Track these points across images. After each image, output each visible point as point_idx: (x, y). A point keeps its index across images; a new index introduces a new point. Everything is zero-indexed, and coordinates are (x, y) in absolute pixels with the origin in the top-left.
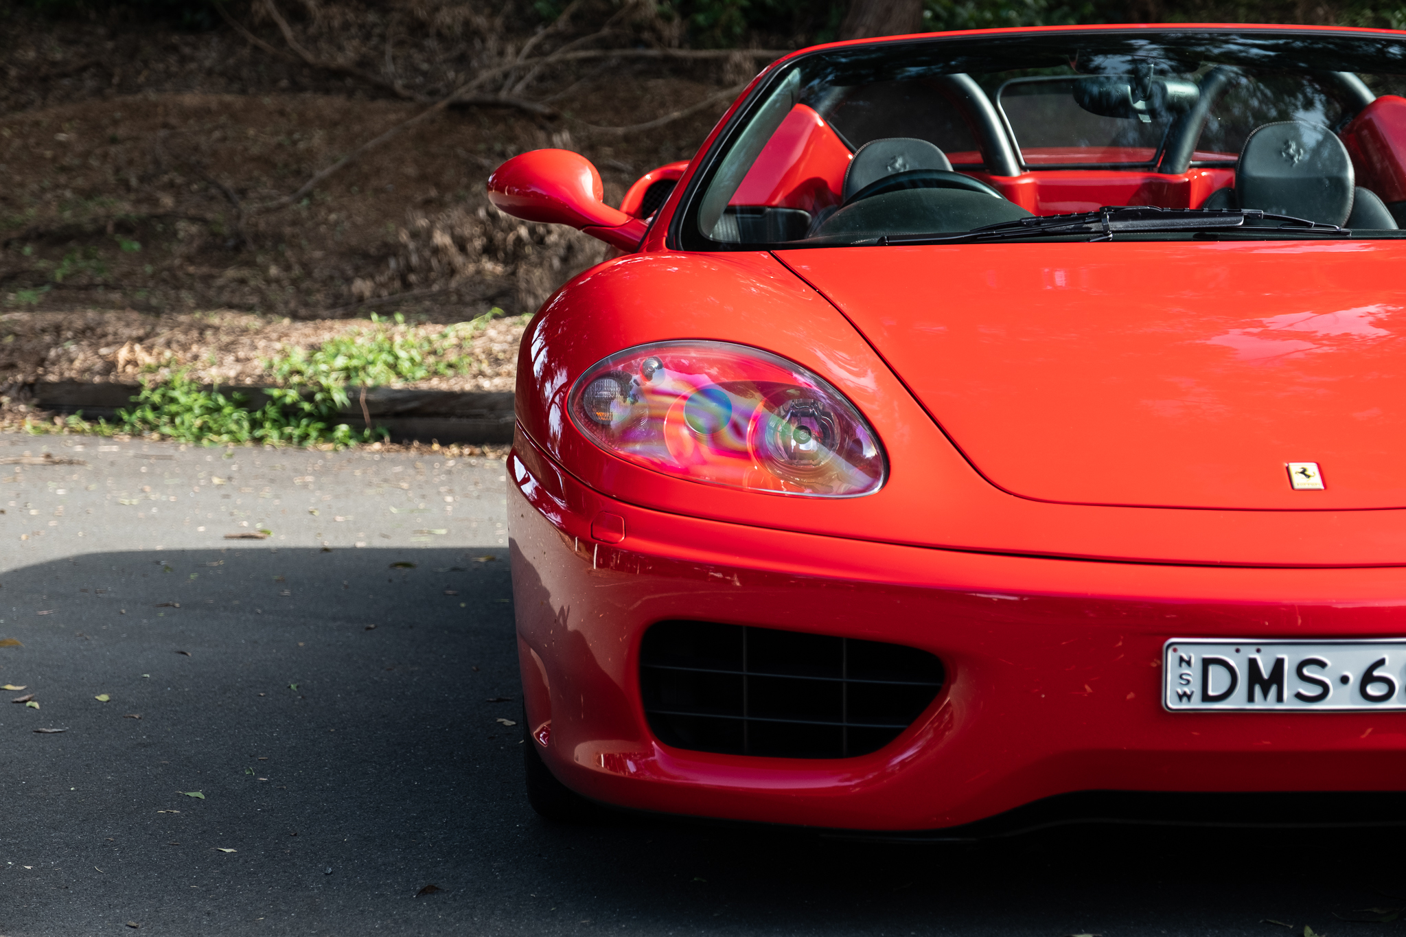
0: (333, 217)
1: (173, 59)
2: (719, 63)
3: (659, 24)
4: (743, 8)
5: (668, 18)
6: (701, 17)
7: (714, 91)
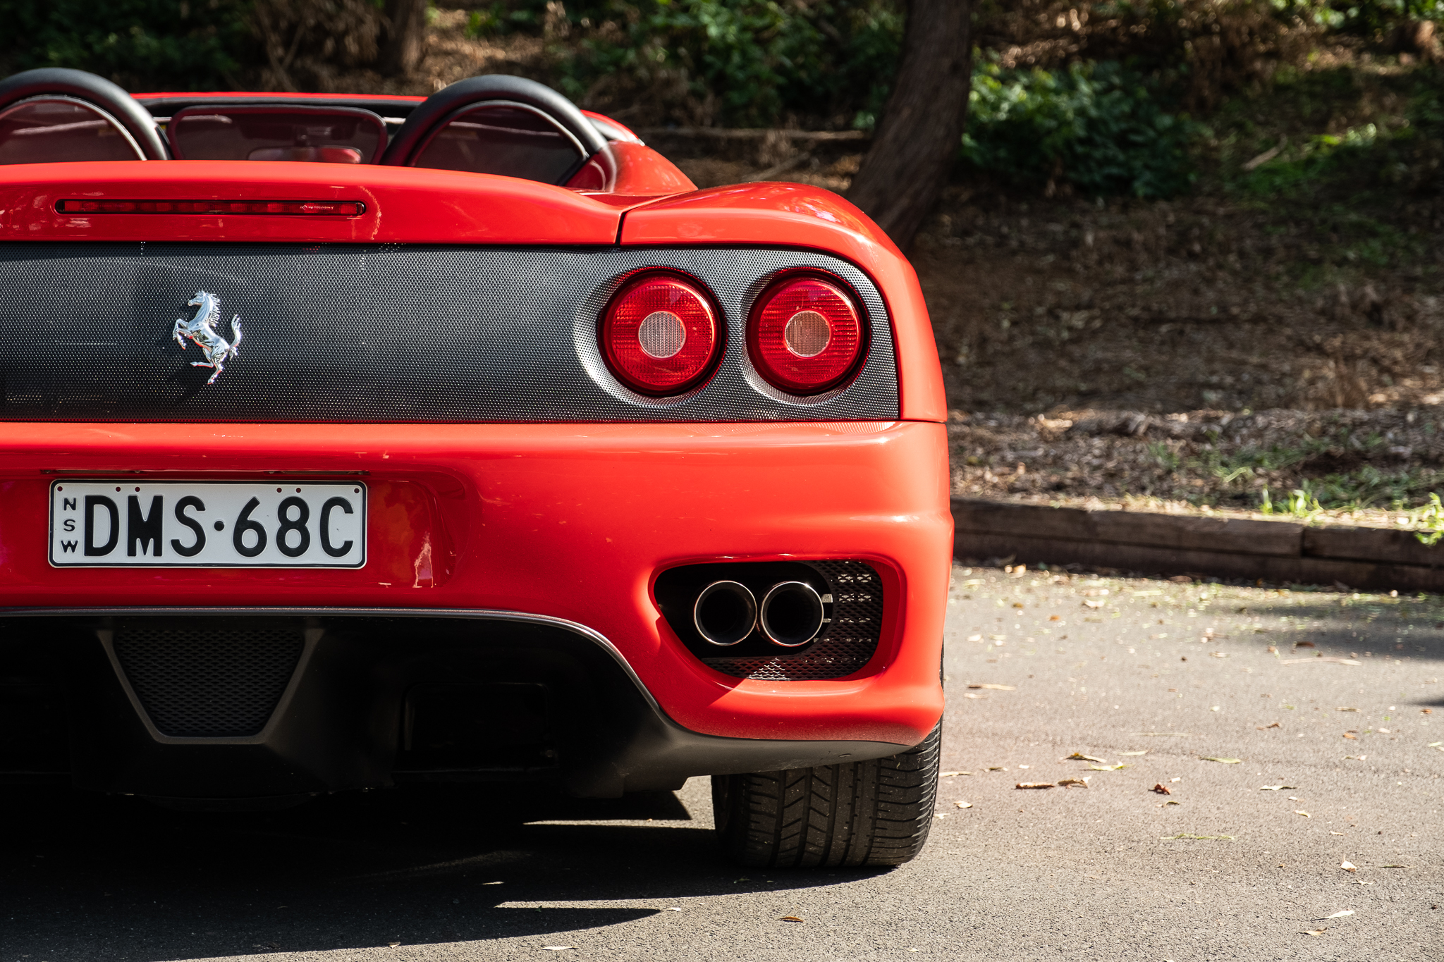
3: (692, 102)
4: (780, 88)
5: (699, 96)
6: (736, 97)
7: (748, 173)
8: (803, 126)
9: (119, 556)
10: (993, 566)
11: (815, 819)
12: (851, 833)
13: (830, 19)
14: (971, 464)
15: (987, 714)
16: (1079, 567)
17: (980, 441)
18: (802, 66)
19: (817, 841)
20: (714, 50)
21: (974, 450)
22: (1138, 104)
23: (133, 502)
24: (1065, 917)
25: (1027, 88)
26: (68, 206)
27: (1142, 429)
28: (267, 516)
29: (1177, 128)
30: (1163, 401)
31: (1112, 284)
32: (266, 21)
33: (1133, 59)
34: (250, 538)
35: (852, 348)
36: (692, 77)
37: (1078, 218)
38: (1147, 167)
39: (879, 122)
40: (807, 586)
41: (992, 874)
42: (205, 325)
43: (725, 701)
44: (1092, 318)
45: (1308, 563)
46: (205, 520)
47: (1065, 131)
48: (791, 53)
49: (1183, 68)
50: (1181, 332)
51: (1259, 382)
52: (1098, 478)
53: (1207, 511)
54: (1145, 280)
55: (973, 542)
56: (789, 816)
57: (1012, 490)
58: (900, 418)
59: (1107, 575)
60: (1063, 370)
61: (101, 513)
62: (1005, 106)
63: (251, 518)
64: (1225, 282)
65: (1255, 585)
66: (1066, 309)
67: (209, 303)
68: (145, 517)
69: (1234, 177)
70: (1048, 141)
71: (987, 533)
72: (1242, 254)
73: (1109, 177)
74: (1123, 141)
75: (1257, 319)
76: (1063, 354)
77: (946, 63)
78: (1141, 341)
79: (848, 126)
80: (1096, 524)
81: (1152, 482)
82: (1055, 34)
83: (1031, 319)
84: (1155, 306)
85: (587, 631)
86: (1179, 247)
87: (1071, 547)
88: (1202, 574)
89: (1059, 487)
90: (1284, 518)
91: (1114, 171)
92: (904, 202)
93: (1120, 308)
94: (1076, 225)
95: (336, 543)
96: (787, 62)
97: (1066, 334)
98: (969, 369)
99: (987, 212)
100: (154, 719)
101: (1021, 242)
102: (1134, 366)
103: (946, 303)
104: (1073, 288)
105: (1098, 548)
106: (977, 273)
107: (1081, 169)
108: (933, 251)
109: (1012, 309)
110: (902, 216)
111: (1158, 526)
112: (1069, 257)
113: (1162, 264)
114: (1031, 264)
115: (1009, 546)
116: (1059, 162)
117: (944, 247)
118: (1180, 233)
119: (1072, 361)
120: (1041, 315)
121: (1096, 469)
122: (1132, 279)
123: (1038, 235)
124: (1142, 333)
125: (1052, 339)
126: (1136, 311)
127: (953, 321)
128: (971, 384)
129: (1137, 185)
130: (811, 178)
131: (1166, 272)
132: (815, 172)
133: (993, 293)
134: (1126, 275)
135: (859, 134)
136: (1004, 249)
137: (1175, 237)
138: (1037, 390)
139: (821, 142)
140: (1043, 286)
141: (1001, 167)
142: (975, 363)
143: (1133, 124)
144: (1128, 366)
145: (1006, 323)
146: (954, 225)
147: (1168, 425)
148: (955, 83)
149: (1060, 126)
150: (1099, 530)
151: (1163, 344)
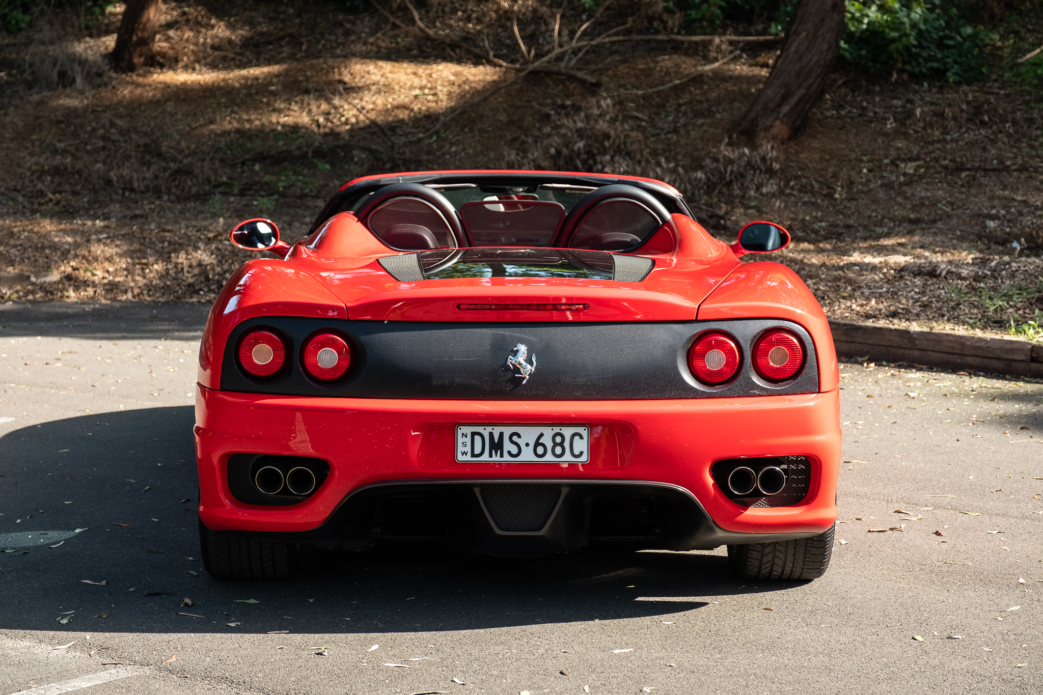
0: (453, 149)
1: (339, 31)
2: (706, 45)
3: (665, 17)
4: (722, 8)
5: (671, 13)
6: (693, 14)
7: (702, 65)
8: (737, 32)
9: (485, 458)
10: (856, 362)
11: (777, 561)
12: (793, 567)
14: (844, 298)
15: (854, 481)
16: (905, 364)
19: (777, 570)
21: (846, 288)
22: (951, 19)
23: (491, 435)
24: (890, 608)
25: (880, 8)
26: (462, 307)
27: (944, 273)
28: (547, 440)
29: (975, 35)
31: (932, 143)
34: (540, 450)
35: (799, 361)
37: (911, 96)
38: (956, 62)
40: (778, 469)
41: (857, 584)
42: (521, 358)
43: (741, 518)
44: (919, 167)
45: (1034, 366)
46: (521, 442)
47: (904, 39)
50: (974, 178)
51: (1021, 214)
52: (917, 308)
53: (979, 333)
54: (952, 140)
55: (845, 347)
56: (765, 560)
57: (868, 316)
58: (819, 392)
59: (921, 370)
60: (900, 204)
61: (478, 439)
62: (866, 21)
63: (541, 441)
64: (1003, 143)
65: (1004, 378)
66: (903, 160)
67: (522, 348)
68: (496, 441)
69: (1011, 68)
70: (893, 47)
71: (853, 342)
72: (1014, 123)
73: (931, 68)
74: (941, 45)
75: (1023, 169)
76: (900, 193)
78: (949, 184)
79: (765, 32)
80: (915, 339)
81: (948, 312)
83: (880, 168)
84: (958, 160)
85: (681, 489)
86: (976, 116)
87: (901, 352)
88: (974, 370)
89: (894, 315)
90: (1021, 338)
91: (935, 65)
92: (802, 91)
93: (936, 160)
94: (910, 101)
95: (576, 452)
97: (902, 179)
98: (841, 203)
99: (853, 92)
100: (496, 524)
101: (875, 113)
102: (944, 202)
103: (827, 157)
104: (907, 146)
105: (916, 353)
106: (847, 136)
107: (914, 64)
108: (819, 121)
109: (869, 161)
110: (800, 100)
111: (951, 341)
112: (905, 124)
113: (964, 130)
114: (881, 129)
115: (865, 350)
116: (900, 59)
117: (826, 118)
118: (975, 108)
119: (906, 198)
120: (887, 164)
121: (917, 301)
122: (944, 140)
123: (886, 107)
124: (949, 177)
125: (893, 182)
126: (946, 162)
127: (831, 170)
128: (842, 213)
129: (949, 74)
130: (741, 69)
131: (966, 135)
132: (744, 64)
133: (857, 150)
134: (941, 137)
135: (772, 37)
136: (865, 118)
137: (972, 111)
138: (883, 218)
139: (748, 43)
140: (889, 144)
141: (863, 62)
142: (846, 199)
143: (947, 32)
144: (940, 202)
145: (865, 171)
146: (832, 101)
147: (960, 271)
148: (835, 15)
149: (901, 36)
150: (917, 342)
151: (962, 186)
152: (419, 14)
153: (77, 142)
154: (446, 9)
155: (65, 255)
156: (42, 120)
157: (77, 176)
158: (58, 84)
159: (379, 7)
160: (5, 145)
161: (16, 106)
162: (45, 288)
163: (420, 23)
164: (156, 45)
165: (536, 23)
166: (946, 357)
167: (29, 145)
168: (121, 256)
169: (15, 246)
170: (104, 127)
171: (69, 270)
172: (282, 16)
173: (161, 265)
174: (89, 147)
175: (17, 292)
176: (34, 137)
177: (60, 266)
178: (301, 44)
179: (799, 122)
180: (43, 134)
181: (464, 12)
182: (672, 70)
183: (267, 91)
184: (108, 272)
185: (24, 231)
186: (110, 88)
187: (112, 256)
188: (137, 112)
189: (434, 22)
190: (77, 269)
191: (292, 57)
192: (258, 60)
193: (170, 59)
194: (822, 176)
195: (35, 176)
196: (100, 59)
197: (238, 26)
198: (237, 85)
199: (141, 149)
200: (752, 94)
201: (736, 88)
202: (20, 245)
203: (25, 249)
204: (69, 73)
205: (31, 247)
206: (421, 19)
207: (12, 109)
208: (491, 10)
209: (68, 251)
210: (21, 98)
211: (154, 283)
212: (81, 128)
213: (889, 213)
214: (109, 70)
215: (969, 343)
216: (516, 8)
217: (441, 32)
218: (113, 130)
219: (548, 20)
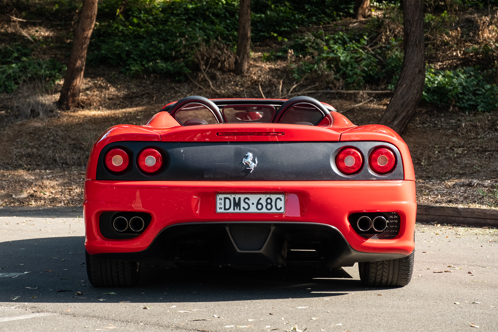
1: (173, 91)
2: (355, 95)
3: (335, 82)
4: (363, 77)
5: (338, 80)
6: (349, 80)
7: (353, 104)
8: (371, 89)
9: (231, 210)
10: (431, 224)
11: (384, 274)
12: (393, 277)
13: (380, 54)
14: (424, 195)
16: (456, 224)
17: (427, 188)
18: (371, 70)
19: (385, 279)
20: (342, 64)
21: (426, 191)
22: (479, 81)
23: (234, 199)
25: (443, 76)
26: (219, 134)
27: (476, 184)
28: (263, 202)
29: (492, 89)
30: (485, 177)
31: (471, 139)
32: (200, 57)
33: (478, 66)
34: (260, 207)
35: (393, 163)
36: (335, 74)
37: (460, 118)
38: (482, 102)
39: (396, 88)
40: (383, 217)
41: (426, 288)
42: (250, 160)
43: (364, 244)
44: (464, 150)
46: (250, 202)
47: (455, 90)
48: (367, 66)
49: (494, 69)
50: (492, 155)
52: (462, 198)
53: (493, 208)
54: (481, 138)
55: (425, 217)
56: (378, 273)
57: (437, 202)
58: (404, 180)
59: (464, 227)
60: (455, 167)
61: (227, 201)
62: (436, 82)
63: (260, 202)
66: (456, 147)
67: (250, 155)
68: (237, 202)
70: (450, 93)
71: (429, 215)
73: (470, 105)
74: (474, 93)
76: (455, 162)
77: (417, 70)
78: (479, 158)
79: (386, 89)
80: (461, 212)
81: (478, 200)
82: (453, 57)
83: (444, 151)
84: (484, 147)
85: (333, 227)
86: (493, 127)
87: (454, 218)
88: (491, 226)
89: (450, 201)
91: (472, 103)
92: (404, 114)
93: (473, 147)
94: (459, 120)
95: (278, 208)
96: (366, 69)
97: (456, 155)
98: (425, 167)
99: (431, 117)
100: (238, 247)
101: (442, 126)
102: (477, 165)
103: (417, 145)
104: (458, 141)
105: (461, 219)
106: (427, 136)
107: (461, 102)
108: (413, 129)
109: (439, 148)
110: (403, 118)
111: (479, 212)
112: (457, 131)
113: (487, 133)
114: (445, 133)
115: (435, 218)
116: (454, 100)
117: (417, 128)
118: (492, 123)
119: (457, 164)
120: (448, 149)
121: (461, 196)
122: (477, 138)
123: (447, 124)
124: (480, 155)
125: (451, 157)
126: (478, 148)
127: (419, 151)
128: (425, 171)
129: (478, 107)
130: (374, 106)
131: (488, 135)
132: (375, 104)
133: (432, 142)
134: (475, 136)
135: (389, 91)
136: (436, 128)
137: (491, 124)
138: (446, 173)
139: (377, 94)
140: (448, 140)
141: (435, 102)
142: (427, 165)
143: (478, 88)
144: (475, 165)
145: (437, 152)
146: (420, 121)
147: (484, 183)
148: (420, 76)
149: (454, 88)
150: (462, 213)
151: (486, 158)
152: (212, 83)
153: (39, 142)
154: (226, 81)
155: (30, 184)
156: (22, 132)
157: (39, 158)
158: (30, 116)
159: (192, 80)
160: (3, 144)
161: (9, 127)
162: (20, 201)
163: (212, 87)
164: (80, 97)
165: (271, 87)
166: (476, 220)
167: (15, 144)
168: (58, 185)
169: (5, 181)
170: (53, 135)
171: (32, 192)
172: (143, 85)
173: (79, 190)
174: (45, 145)
175: (6, 202)
176: (18, 140)
177: (27, 190)
178: (153, 97)
179: (403, 129)
180: (23, 139)
181: (234, 82)
182: (338, 107)
183: (136, 119)
184: (52, 193)
185: (10, 174)
186: (57, 117)
187: (54, 186)
188: (70, 129)
189: (220, 87)
190: (36, 192)
191: (149, 103)
192: (131, 105)
193: (87, 104)
194: (414, 154)
195: (18, 158)
196: (52, 104)
197: (122, 89)
198: (121, 116)
199: (72, 146)
200: (379, 117)
201: (371, 115)
202: (8, 180)
203: (10, 182)
204: (36, 110)
205: (13, 181)
206: (213, 85)
207: (7, 128)
208: (248, 81)
209: (32, 183)
210: (12, 123)
211: (75, 198)
212: (42, 136)
213: (449, 171)
214: (56, 109)
215: (488, 213)
216: (260, 79)
217: (223, 91)
218: (58, 137)
219: (276, 85)
